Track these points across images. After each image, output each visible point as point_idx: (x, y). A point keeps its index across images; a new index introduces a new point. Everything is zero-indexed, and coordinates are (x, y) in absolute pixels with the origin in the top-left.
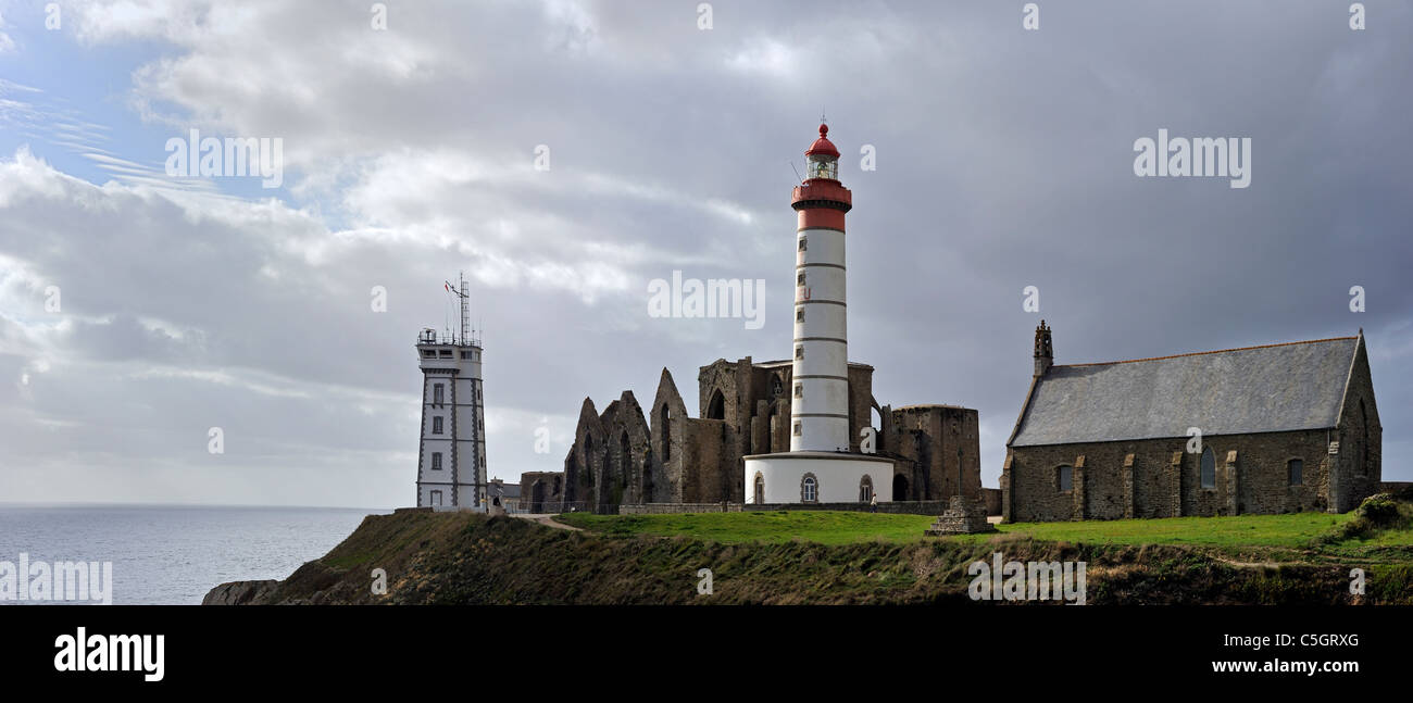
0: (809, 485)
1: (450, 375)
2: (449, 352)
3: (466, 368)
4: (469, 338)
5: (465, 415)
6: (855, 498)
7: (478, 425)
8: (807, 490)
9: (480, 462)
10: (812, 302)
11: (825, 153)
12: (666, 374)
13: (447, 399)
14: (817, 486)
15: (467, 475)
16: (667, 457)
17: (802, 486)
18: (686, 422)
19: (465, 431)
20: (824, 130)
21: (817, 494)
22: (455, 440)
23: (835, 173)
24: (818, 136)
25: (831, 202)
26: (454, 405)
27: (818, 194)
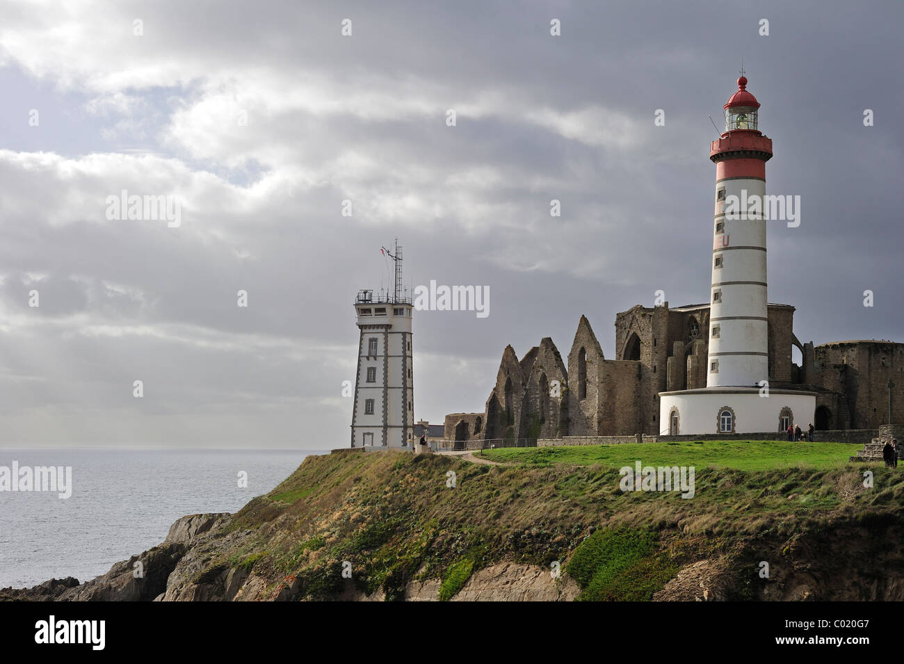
0: (726, 417)
1: (384, 330)
2: (383, 310)
3: (399, 323)
4: (402, 296)
5: (396, 366)
6: (774, 428)
7: (407, 373)
8: (723, 422)
9: (408, 406)
10: (731, 248)
11: (745, 104)
12: (584, 321)
13: (380, 351)
14: (734, 418)
15: (396, 418)
16: (584, 394)
17: (718, 418)
18: (602, 364)
19: (396, 379)
20: (743, 82)
21: (734, 425)
22: (386, 387)
23: (755, 123)
24: (737, 89)
25: (751, 152)
26: (387, 356)
27: (737, 145)
